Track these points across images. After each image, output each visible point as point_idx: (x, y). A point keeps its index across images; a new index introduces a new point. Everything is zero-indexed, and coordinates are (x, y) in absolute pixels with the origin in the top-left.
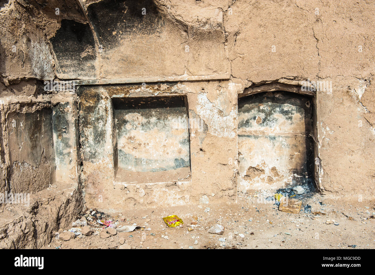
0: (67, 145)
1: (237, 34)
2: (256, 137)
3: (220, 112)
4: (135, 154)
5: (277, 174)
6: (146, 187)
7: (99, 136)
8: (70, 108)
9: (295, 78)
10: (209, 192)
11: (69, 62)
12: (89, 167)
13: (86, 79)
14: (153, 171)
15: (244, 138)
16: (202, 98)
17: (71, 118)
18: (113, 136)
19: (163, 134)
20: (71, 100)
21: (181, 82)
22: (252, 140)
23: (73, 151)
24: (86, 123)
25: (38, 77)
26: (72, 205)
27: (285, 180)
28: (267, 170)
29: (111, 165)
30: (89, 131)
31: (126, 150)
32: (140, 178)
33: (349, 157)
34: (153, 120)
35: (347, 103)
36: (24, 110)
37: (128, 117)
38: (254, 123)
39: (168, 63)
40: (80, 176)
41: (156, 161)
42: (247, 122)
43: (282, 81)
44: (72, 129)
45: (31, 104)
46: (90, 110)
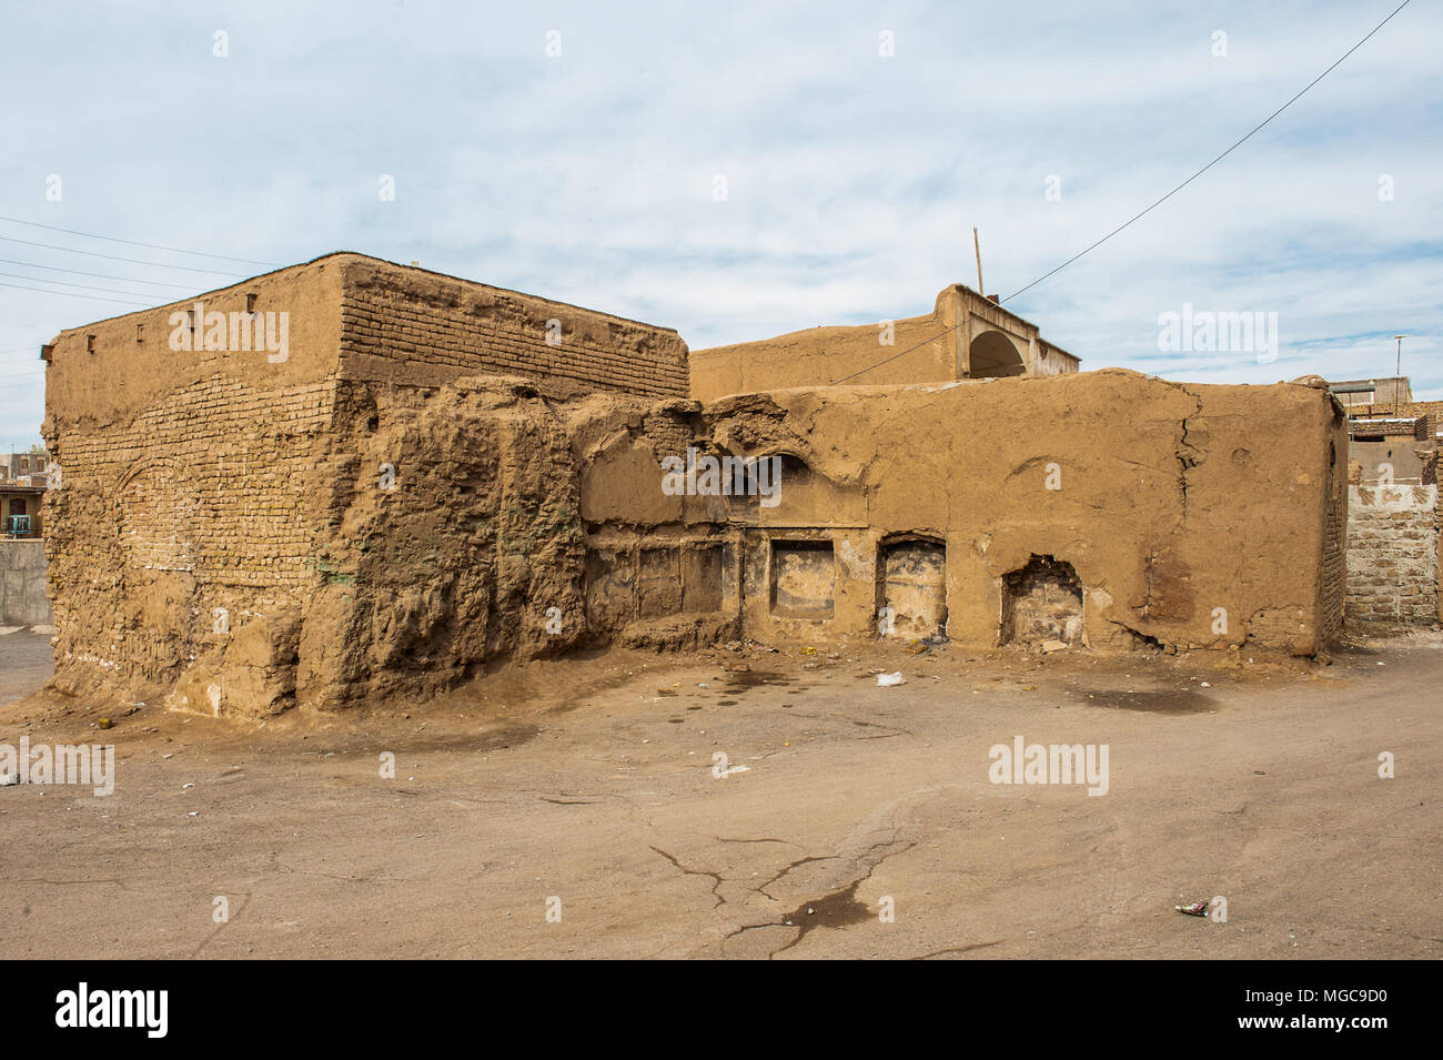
0: (732, 579)
1: (877, 487)
2: (905, 585)
3: (860, 558)
4: (794, 593)
5: (923, 624)
6: (795, 623)
7: (760, 573)
8: (736, 547)
9: (927, 530)
10: (848, 631)
11: (738, 507)
12: (750, 600)
13: (751, 522)
14: (807, 610)
15: (894, 586)
16: (846, 544)
17: (737, 556)
18: (771, 574)
19: (817, 576)
20: (737, 540)
21: (829, 528)
22: (901, 587)
23: (736, 584)
24: (750, 561)
25: (712, 521)
26: (731, 630)
27: (932, 630)
28: (914, 618)
29: (767, 600)
30: (751, 568)
31: (784, 589)
32: (793, 615)
33: (973, 607)
34: (809, 561)
35: (973, 556)
36: (698, 547)
37: (788, 558)
38: (904, 570)
39: (817, 511)
40: (741, 608)
41: (810, 601)
42: (897, 569)
43: (915, 531)
44: (737, 565)
45: (704, 543)
46: (753, 549)
